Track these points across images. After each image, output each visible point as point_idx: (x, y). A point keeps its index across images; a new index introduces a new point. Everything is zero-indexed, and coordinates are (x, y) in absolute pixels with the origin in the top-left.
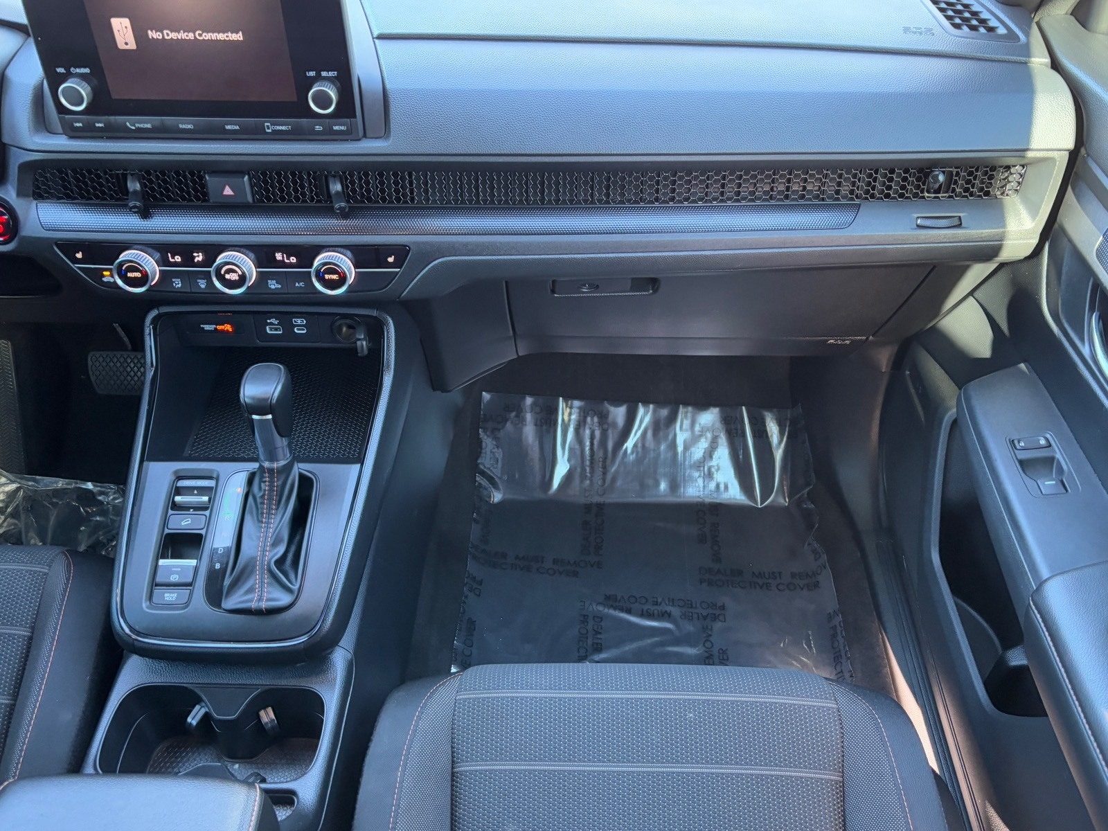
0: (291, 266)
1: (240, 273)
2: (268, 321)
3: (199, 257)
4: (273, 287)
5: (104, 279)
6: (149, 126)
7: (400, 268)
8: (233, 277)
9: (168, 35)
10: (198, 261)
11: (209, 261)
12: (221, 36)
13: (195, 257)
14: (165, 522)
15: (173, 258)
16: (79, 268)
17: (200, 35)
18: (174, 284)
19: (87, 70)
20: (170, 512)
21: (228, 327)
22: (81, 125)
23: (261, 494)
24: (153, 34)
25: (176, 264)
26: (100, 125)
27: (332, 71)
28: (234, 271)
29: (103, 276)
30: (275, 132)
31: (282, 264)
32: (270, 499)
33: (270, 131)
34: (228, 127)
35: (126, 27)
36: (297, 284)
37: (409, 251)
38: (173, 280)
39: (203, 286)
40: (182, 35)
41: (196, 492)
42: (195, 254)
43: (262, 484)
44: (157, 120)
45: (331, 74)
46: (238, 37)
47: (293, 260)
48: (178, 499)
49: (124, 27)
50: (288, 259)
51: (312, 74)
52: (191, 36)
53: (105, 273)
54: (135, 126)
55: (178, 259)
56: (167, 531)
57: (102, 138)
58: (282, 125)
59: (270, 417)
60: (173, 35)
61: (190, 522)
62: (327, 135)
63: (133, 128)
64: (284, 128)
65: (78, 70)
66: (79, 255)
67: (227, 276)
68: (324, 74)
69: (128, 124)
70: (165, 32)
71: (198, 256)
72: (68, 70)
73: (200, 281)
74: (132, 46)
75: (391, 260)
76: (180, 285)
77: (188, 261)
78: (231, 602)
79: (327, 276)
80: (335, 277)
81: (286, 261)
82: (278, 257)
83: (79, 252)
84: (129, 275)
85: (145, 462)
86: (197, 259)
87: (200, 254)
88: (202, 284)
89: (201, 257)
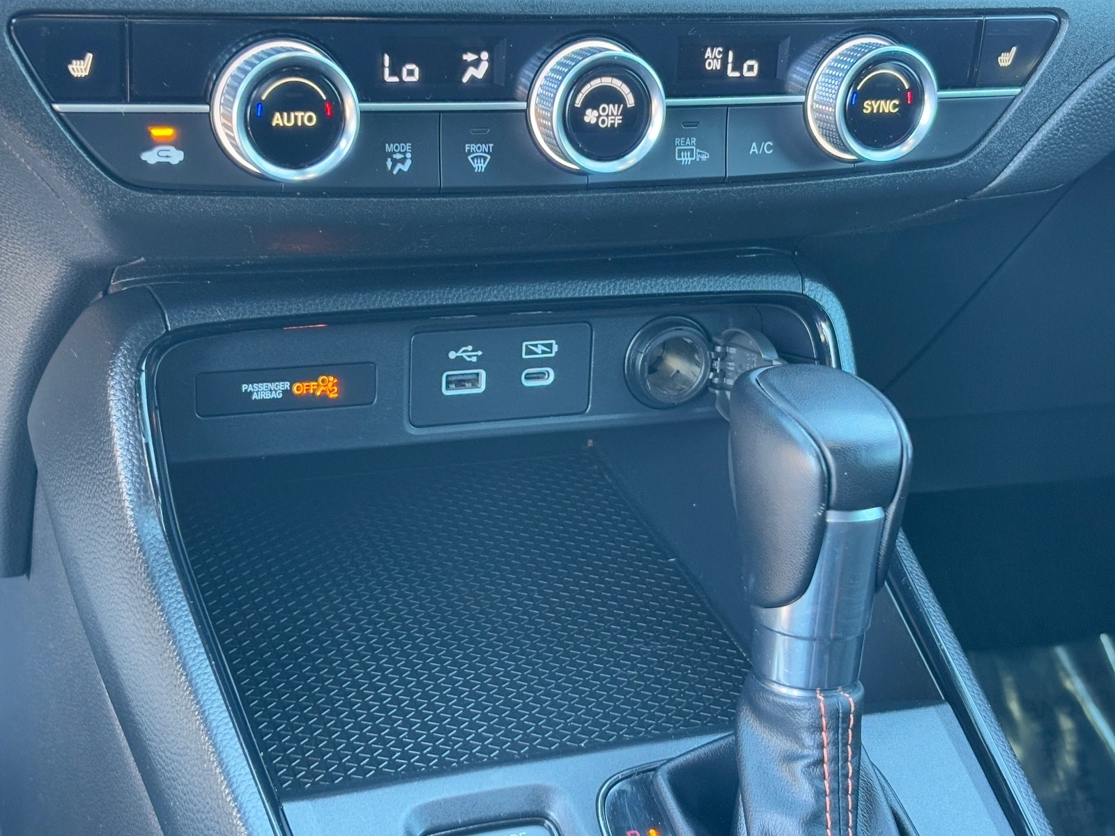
0: (743, 87)
1: (630, 101)
2: (452, 355)
3: (477, 69)
4: (686, 159)
5: (150, 157)
7: (1022, 83)
8: (607, 117)
10: (473, 78)
11: (511, 78)
13: (467, 65)
15: (395, 71)
18: (389, 164)
21: (326, 386)
25: (403, 92)
28: (610, 96)
29: (150, 144)
31: (719, 84)
36: (754, 149)
37: (1056, 28)
38: (389, 148)
39: (480, 166)
42: (469, 57)
47: (751, 68)
50: (738, 66)
53: (157, 132)
55: (411, 73)
66: (80, 68)
67: (590, 116)
71: (476, 64)
73: (473, 147)
75: (1005, 60)
76: (406, 167)
77: (443, 78)
79: (869, 106)
80: (888, 107)
81: (732, 74)
82: (713, 59)
83: (81, 57)
84: (278, 120)
85: (289, 808)
86: (471, 72)
87: (485, 55)
88: (479, 158)
89: (484, 66)
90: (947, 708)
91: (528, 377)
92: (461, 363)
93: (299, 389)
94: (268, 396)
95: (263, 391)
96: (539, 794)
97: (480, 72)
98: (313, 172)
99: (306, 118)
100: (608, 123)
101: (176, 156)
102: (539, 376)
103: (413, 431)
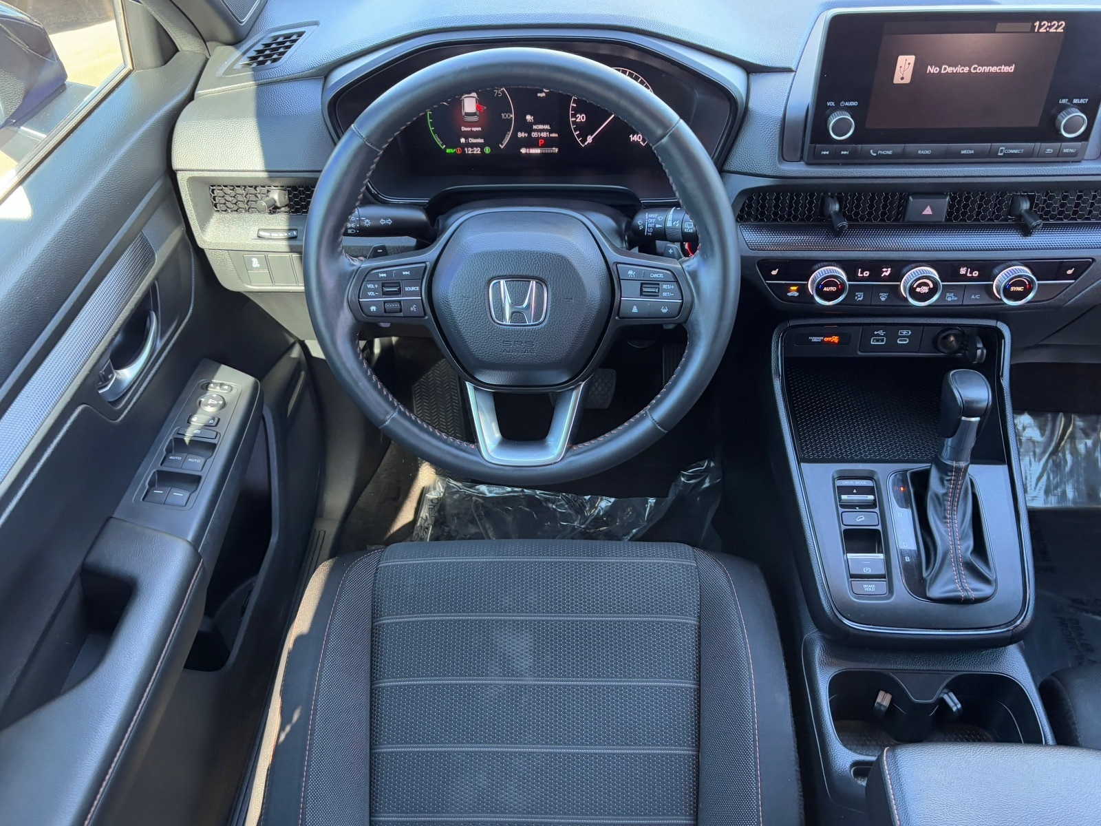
0: (972, 279)
1: (931, 286)
2: (876, 333)
3: (887, 272)
4: (949, 299)
5: (789, 294)
6: (890, 153)
7: (1075, 279)
8: (925, 290)
9: (945, 69)
10: (885, 276)
11: (896, 276)
12: (994, 69)
13: (884, 272)
14: (840, 518)
15: (862, 273)
16: (768, 284)
17: (975, 69)
18: (857, 298)
19: (855, 104)
20: (841, 510)
21: (835, 339)
22: (827, 153)
23: (943, 491)
24: (932, 70)
25: (863, 279)
26: (845, 153)
27: (1083, 98)
28: (925, 285)
29: (790, 290)
30: (1006, 155)
31: (964, 278)
32: (954, 497)
33: (1002, 154)
34: (963, 152)
35: (909, 64)
36: (973, 297)
37: (1090, 264)
38: (857, 294)
39: (883, 299)
40: (959, 69)
41: (855, 491)
42: (884, 270)
43: (945, 483)
44: (899, 148)
45: (1082, 101)
46: (1010, 69)
47: (976, 274)
48: (844, 497)
49: (907, 63)
50: (971, 273)
51: (1064, 101)
52: (966, 69)
53: (792, 288)
54: (877, 153)
55: (866, 274)
56: (844, 528)
57: (839, 164)
58: (1015, 149)
59: (977, 419)
60: (950, 70)
61: (863, 519)
62: (1054, 157)
63: (875, 155)
64: (1015, 151)
65: (847, 104)
66: (774, 273)
67: (918, 290)
68: (1075, 101)
69: (871, 151)
70: (944, 67)
71: (886, 271)
72: (837, 104)
73: (882, 295)
74: (907, 80)
75: (1069, 272)
76: (861, 299)
77: (876, 275)
78: (936, 591)
79: (1012, 289)
80: (1020, 289)
81: (969, 275)
82: (963, 271)
83: (775, 270)
84: (825, 289)
85: (802, 464)
86: (885, 273)
87: (889, 269)
88: (883, 297)
89: (889, 272)
90: (1006, 467)
91: (900, 341)
92: (878, 335)
93: (826, 339)
94: (816, 341)
95: (815, 339)
96: (873, 472)
97: (887, 274)
98: (831, 303)
99: (833, 289)
100: (923, 292)
101: (796, 294)
102: (905, 340)
103: (860, 353)
